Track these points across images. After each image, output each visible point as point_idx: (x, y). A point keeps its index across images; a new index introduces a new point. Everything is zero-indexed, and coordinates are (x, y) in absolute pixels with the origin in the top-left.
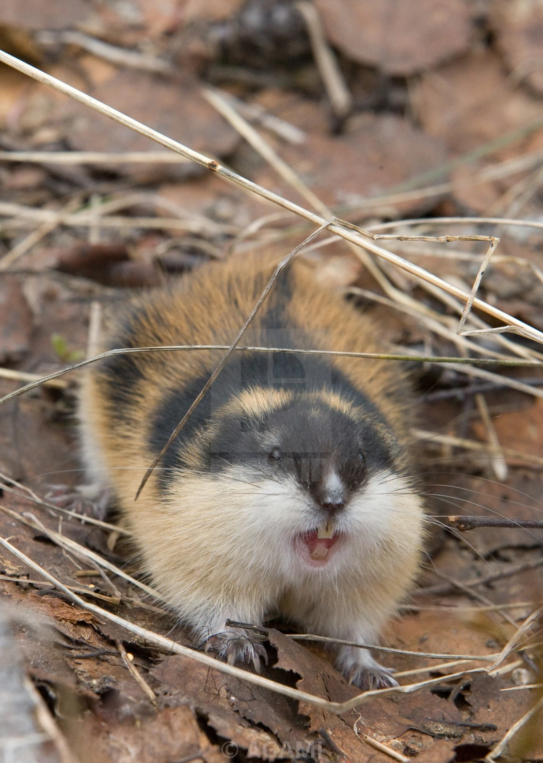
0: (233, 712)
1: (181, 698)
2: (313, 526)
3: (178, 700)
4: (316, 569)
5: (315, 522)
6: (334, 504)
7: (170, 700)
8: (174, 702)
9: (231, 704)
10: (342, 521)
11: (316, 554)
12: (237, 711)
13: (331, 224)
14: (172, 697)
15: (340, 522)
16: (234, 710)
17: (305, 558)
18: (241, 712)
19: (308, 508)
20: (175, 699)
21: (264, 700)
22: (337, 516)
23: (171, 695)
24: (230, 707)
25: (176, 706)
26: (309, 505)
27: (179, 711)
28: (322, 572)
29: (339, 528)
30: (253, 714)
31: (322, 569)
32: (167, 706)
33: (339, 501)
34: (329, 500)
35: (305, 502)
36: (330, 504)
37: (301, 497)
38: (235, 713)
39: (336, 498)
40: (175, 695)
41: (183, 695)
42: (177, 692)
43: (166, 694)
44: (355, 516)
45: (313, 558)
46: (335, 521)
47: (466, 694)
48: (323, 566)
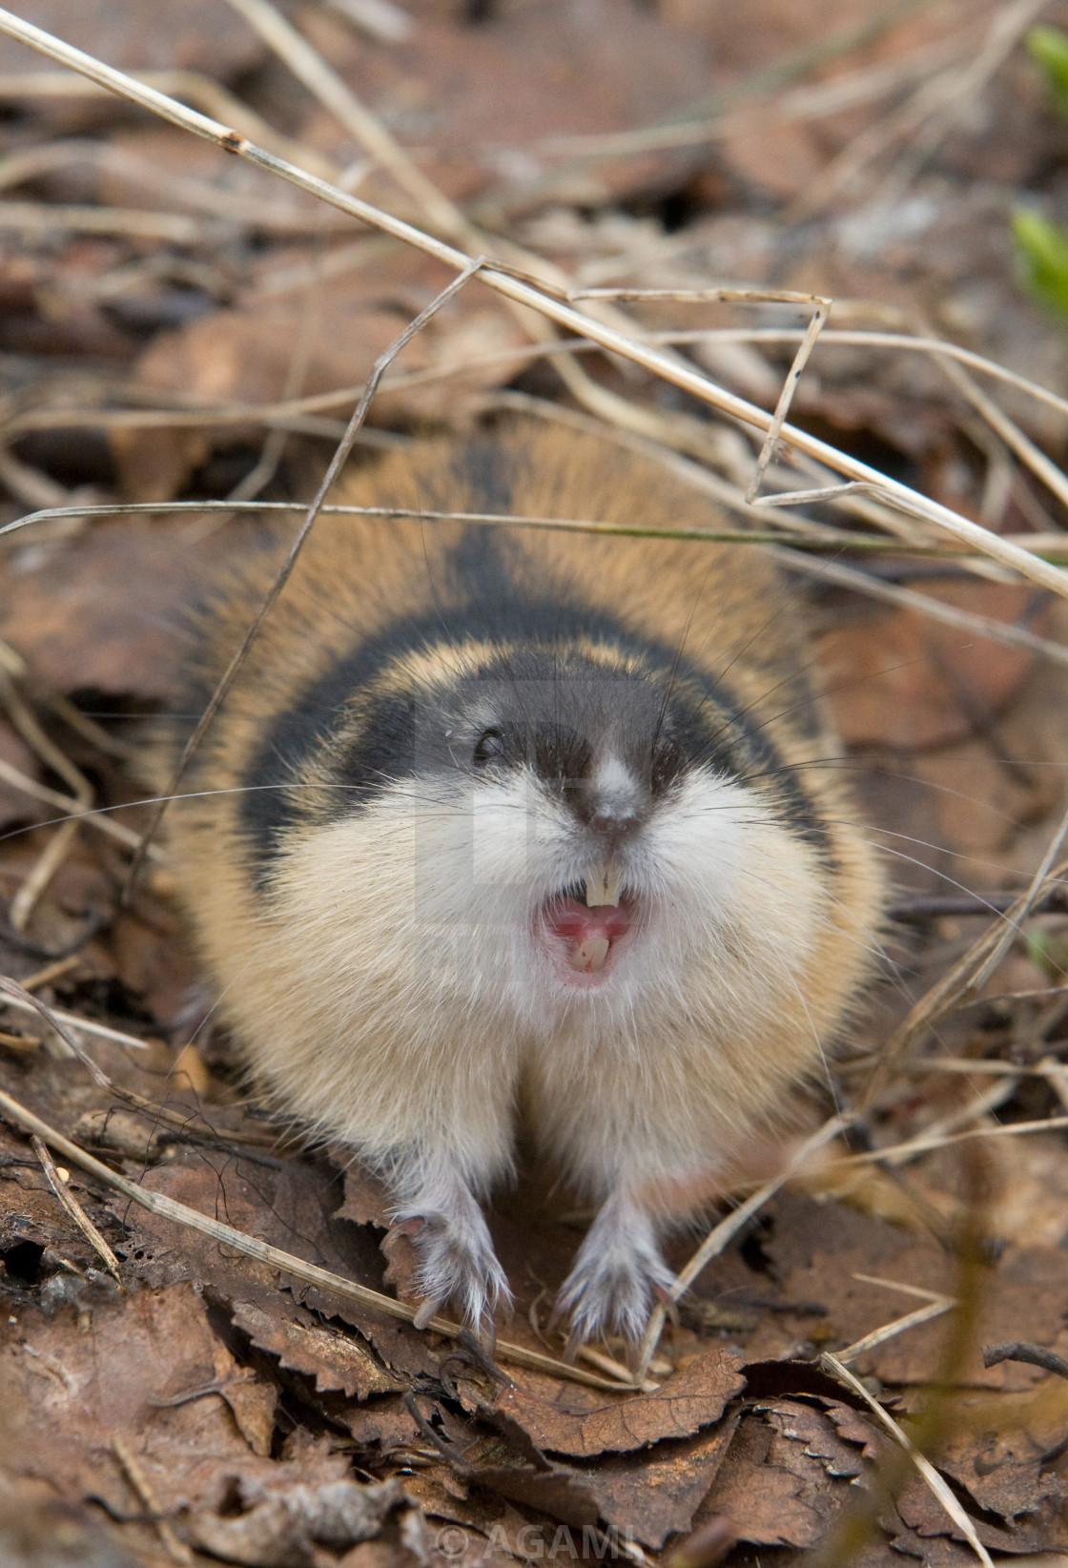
0: (278, 1292)
1: (171, 1263)
2: (573, 878)
3: (166, 1268)
4: (583, 992)
5: (578, 864)
6: (619, 819)
7: (149, 1269)
8: (159, 1272)
9: (275, 1274)
10: (638, 861)
11: (584, 955)
12: (288, 1290)
13: (483, 268)
14: (152, 1262)
15: (632, 864)
16: (280, 1287)
17: (559, 965)
18: (296, 1293)
19: (563, 834)
20: (160, 1266)
21: (343, 1265)
22: (625, 849)
23: (150, 1258)
24: (272, 1279)
25: (165, 1282)
26: (564, 828)
27: (170, 1295)
28: (596, 999)
29: (630, 879)
30: (321, 1296)
31: (594, 991)
32: (144, 1284)
33: (628, 813)
34: (606, 811)
35: (556, 821)
36: (609, 820)
37: (547, 809)
38: (284, 1295)
39: (620, 806)
40: (159, 1258)
41: (176, 1258)
42: (164, 1250)
43: (139, 1255)
44: (664, 851)
45: (576, 967)
46: (623, 861)
47: (764, 1235)
48: (598, 983)
